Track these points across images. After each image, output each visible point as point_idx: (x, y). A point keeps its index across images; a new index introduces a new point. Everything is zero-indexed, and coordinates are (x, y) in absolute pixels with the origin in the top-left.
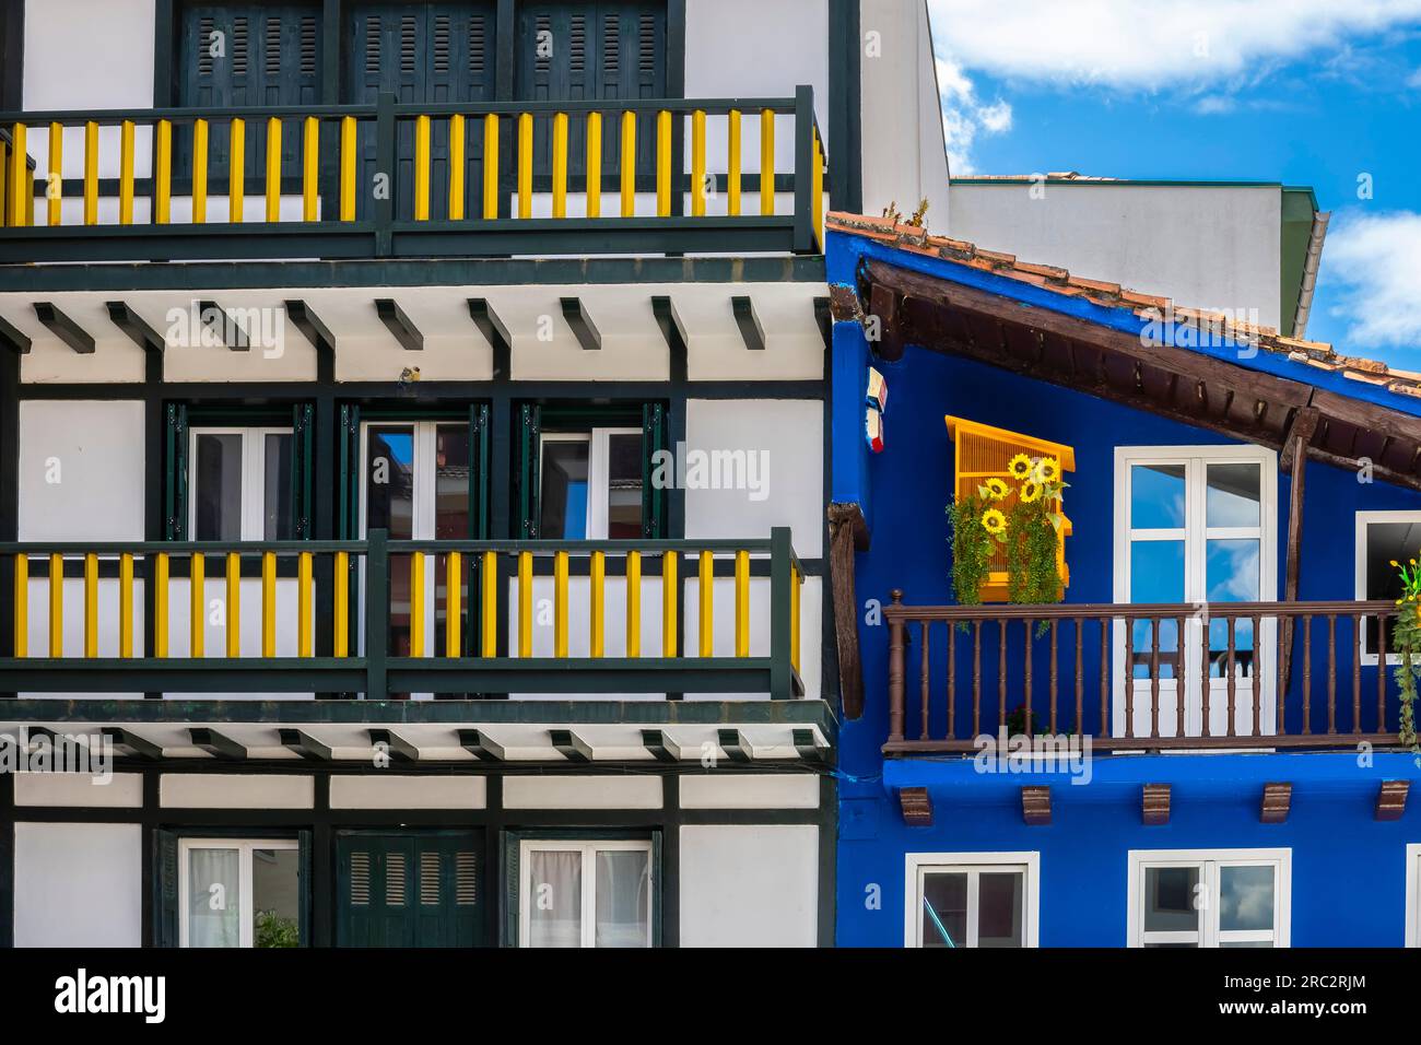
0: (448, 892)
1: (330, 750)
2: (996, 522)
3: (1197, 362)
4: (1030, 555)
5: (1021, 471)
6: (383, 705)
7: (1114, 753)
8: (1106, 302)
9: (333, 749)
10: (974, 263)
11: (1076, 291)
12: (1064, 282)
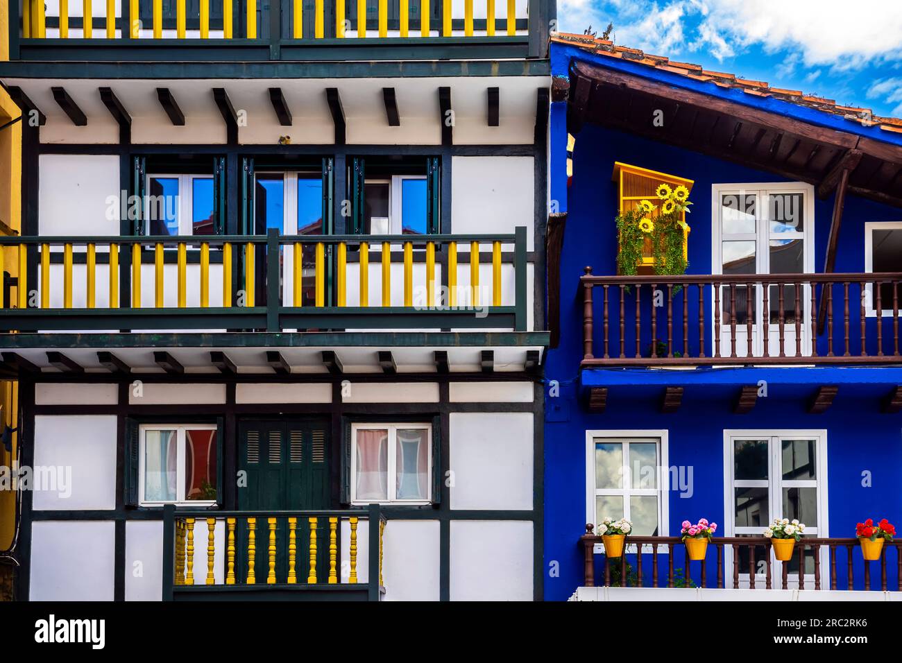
0: (307, 455)
1: (236, 368)
2: (647, 225)
3: (783, 122)
4: (667, 247)
5: (664, 195)
6: (278, 335)
7: (714, 367)
8: (726, 85)
9: (238, 367)
10: (643, 62)
11: (709, 78)
12: (700, 73)
